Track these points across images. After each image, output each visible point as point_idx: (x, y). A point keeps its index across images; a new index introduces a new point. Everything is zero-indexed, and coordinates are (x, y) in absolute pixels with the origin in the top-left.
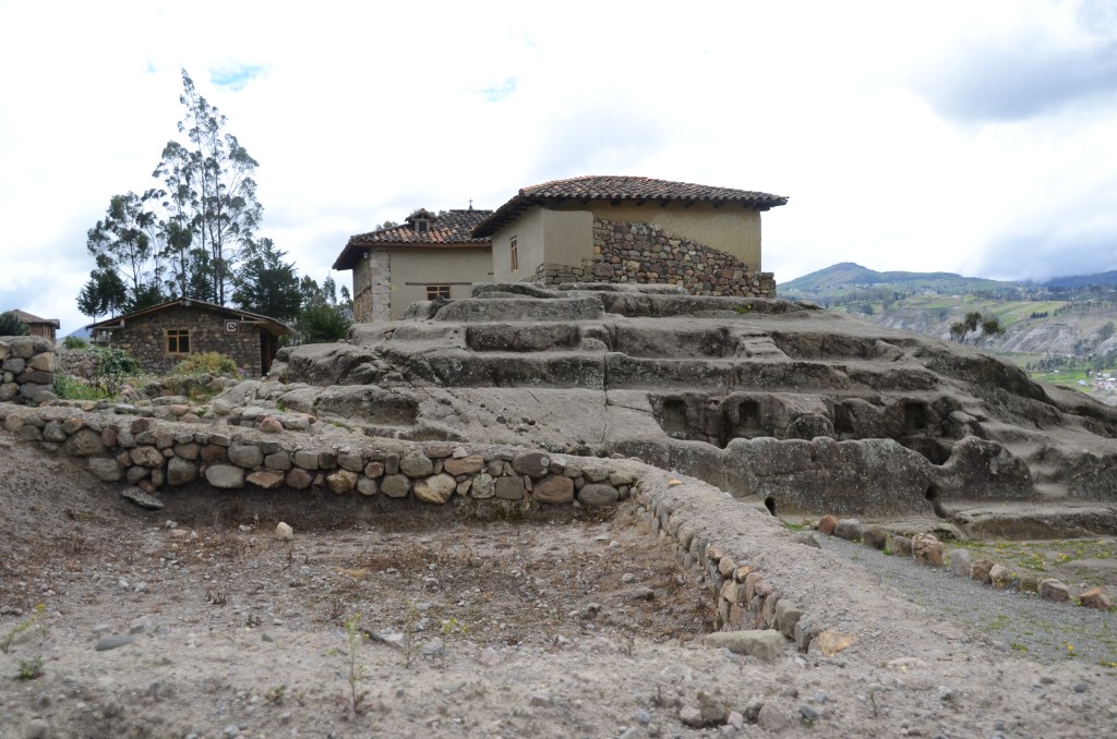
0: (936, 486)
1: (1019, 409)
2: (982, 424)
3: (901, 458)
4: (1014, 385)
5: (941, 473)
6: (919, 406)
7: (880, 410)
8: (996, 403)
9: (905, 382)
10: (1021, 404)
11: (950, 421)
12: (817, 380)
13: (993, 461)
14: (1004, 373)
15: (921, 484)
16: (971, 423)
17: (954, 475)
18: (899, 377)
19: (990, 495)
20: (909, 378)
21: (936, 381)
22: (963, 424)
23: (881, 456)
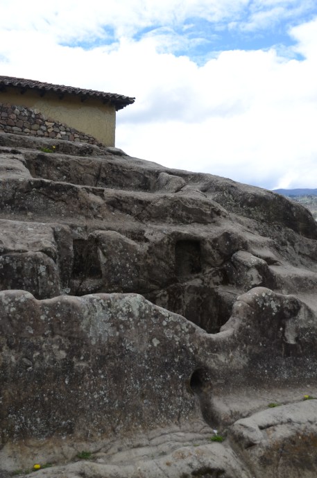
0: (207, 369)
1: (306, 251)
2: (272, 268)
3: (150, 326)
4: (301, 225)
5: (214, 347)
6: (194, 244)
7: (142, 248)
8: (284, 244)
9: (180, 212)
10: (308, 246)
11: (232, 263)
12: (61, 204)
13: (290, 324)
14: (292, 212)
15: (182, 367)
16: (259, 267)
17: (234, 347)
18: (173, 206)
19: (285, 376)
20: (185, 209)
21: (218, 213)
22: (248, 268)
23: (116, 324)
